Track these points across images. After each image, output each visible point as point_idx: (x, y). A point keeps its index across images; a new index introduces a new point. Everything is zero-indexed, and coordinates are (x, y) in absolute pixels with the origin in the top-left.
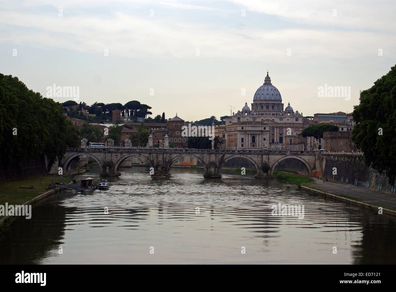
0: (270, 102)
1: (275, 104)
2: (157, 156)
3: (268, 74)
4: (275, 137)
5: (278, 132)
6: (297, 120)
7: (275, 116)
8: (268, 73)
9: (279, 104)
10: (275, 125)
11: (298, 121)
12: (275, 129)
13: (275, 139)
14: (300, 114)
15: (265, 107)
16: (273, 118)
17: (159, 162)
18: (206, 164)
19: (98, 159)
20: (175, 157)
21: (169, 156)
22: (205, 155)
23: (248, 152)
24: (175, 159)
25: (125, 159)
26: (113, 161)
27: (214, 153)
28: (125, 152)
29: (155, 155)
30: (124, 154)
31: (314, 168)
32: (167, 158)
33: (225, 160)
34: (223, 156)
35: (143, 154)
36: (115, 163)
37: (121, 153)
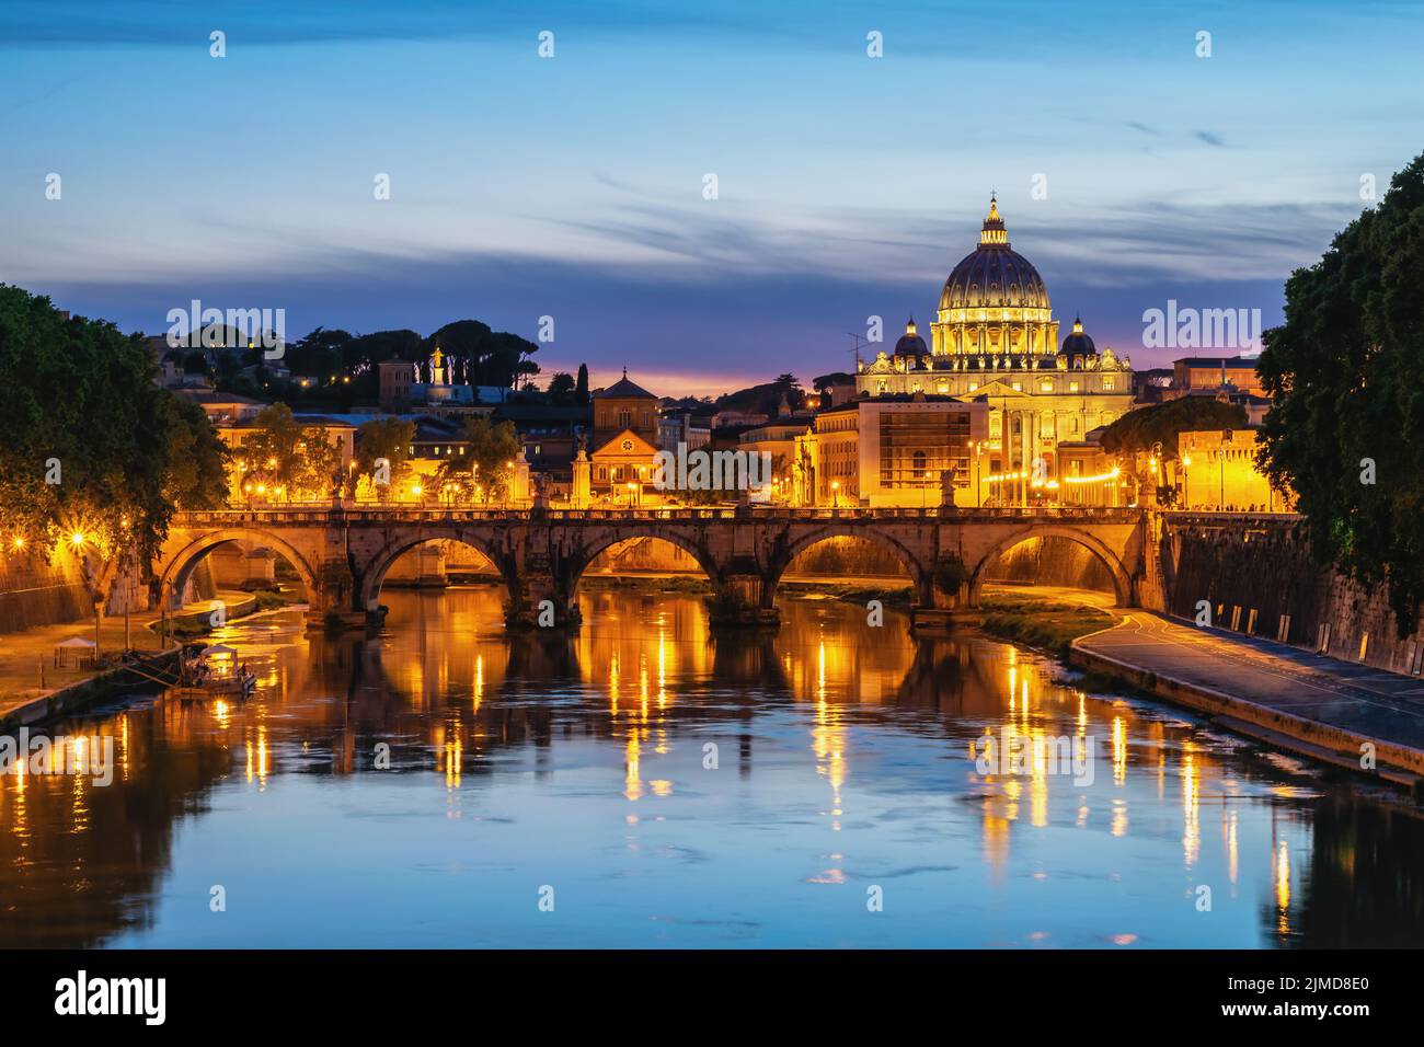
3: (995, 208)
17: (534, 560)
18: (718, 566)
19: (297, 554)
20: (597, 540)
21: (573, 538)
22: (710, 529)
23: (878, 513)
24: (595, 549)
25: (403, 550)
26: (356, 561)
27: (750, 523)
28: (400, 524)
29: (517, 534)
30: (399, 532)
31: (1140, 574)
32: (567, 543)
33: (793, 546)
34: (784, 532)
35: (471, 531)
36: (363, 567)
37: (387, 528)
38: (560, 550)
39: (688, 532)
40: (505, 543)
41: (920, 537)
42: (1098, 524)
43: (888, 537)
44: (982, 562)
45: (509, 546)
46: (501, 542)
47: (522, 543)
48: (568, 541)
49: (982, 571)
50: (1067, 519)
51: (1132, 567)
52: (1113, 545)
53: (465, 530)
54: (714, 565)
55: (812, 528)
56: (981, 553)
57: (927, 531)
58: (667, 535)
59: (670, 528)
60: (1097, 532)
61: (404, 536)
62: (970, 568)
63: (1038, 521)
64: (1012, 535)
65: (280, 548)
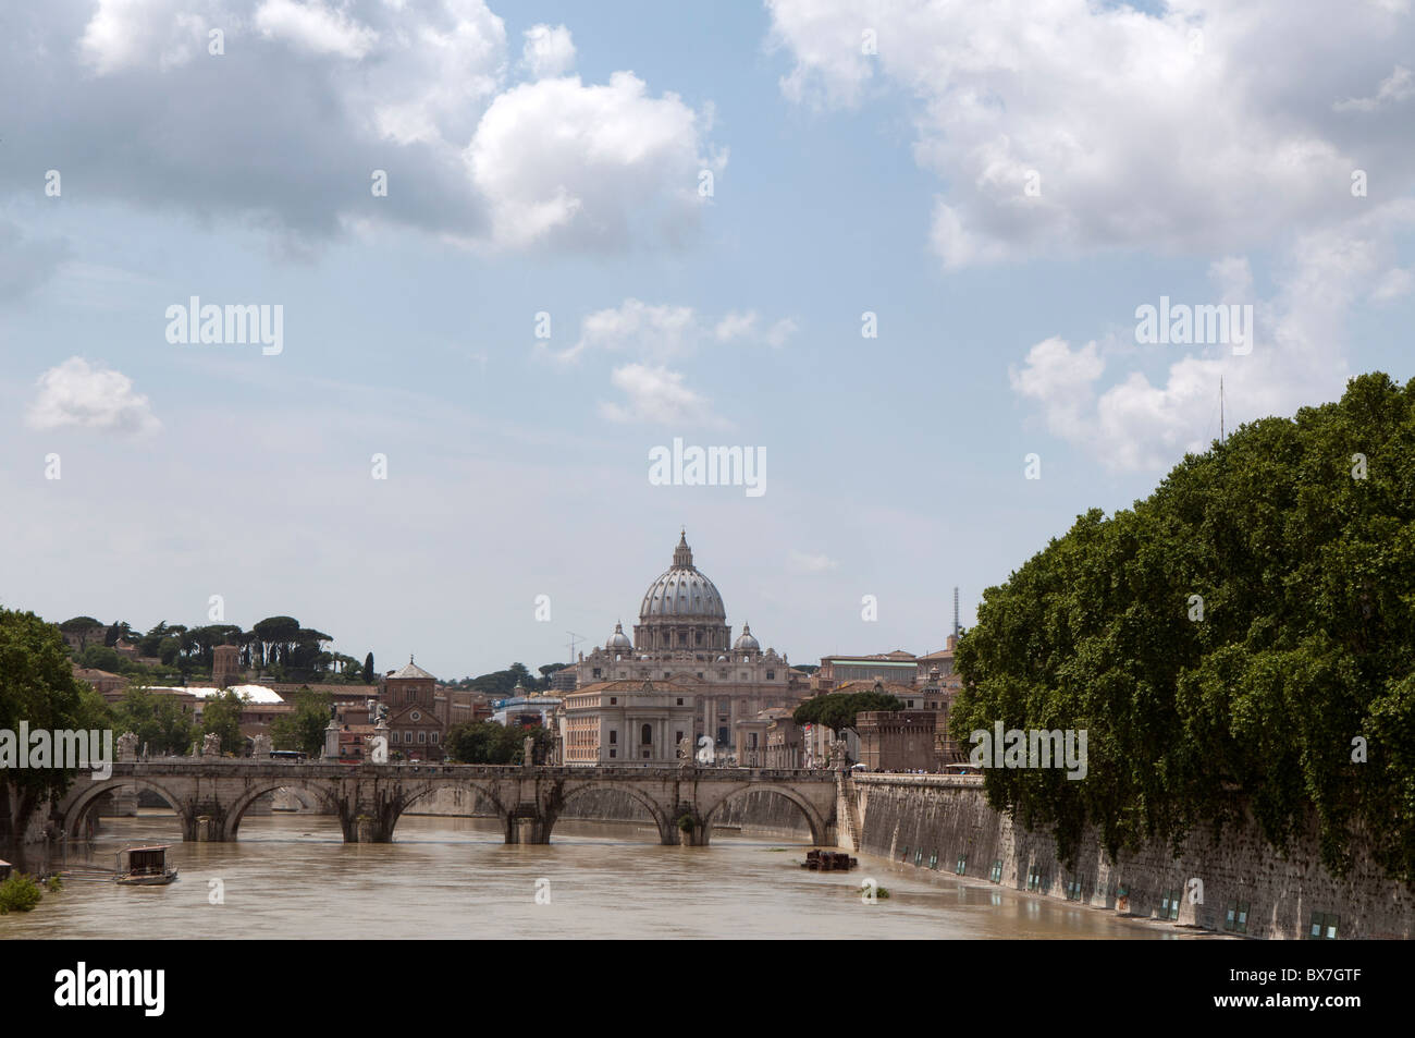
0: (691, 621)
1: (704, 627)
2: (359, 786)
3: (683, 538)
4: (706, 727)
5: (714, 713)
6: (771, 676)
7: (706, 663)
8: (683, 534)
9: (716, 627)
10: (705, 691)
11: (773, 678)
12: (707, 702)
14: (781, 656)
15: (674, 638)
16: (701, 670)
17: (363, 804)
18: (508, 810)
19: (173, 797)
20: (413, 790)
21: (394, 787)
22: (504, 783)
23: (633, 773)
24: (410, 797)
25: (259, 795)
26: (222, 804)
27: (532, 778)
28: (258, 775)
29: (350, 783)
30: (257, 781)
31: (832, 821)
32: (389, 791)
33: (566, 796)
34: (560, 785)
35: (314, 781)
36: (227, 809)
37: (247, 778)
38: (384, 796)
39: (484, 784)
40: (341, 790)
41: (664, 791)
42: (801, 782)
43: (640, 790)
44: (711, 811)
45: (344, 793)
46: (337, 790)
47: (354, 792)
48: (391, 790)
49: (712, 818)
50: (777, 778)
51: (826, 816)
52: (812, 799)
53: (309, 781)
54: (503, 810)
55: (581, 783)
56: (712, 805)
57: (670, 785)
58: (468, 786)
59: (471, 781)
60: (800, 788)
61: (261, 785)
62: (702, 816)
63: (754, 780)
64: (735, 791)
65: (161, 792)
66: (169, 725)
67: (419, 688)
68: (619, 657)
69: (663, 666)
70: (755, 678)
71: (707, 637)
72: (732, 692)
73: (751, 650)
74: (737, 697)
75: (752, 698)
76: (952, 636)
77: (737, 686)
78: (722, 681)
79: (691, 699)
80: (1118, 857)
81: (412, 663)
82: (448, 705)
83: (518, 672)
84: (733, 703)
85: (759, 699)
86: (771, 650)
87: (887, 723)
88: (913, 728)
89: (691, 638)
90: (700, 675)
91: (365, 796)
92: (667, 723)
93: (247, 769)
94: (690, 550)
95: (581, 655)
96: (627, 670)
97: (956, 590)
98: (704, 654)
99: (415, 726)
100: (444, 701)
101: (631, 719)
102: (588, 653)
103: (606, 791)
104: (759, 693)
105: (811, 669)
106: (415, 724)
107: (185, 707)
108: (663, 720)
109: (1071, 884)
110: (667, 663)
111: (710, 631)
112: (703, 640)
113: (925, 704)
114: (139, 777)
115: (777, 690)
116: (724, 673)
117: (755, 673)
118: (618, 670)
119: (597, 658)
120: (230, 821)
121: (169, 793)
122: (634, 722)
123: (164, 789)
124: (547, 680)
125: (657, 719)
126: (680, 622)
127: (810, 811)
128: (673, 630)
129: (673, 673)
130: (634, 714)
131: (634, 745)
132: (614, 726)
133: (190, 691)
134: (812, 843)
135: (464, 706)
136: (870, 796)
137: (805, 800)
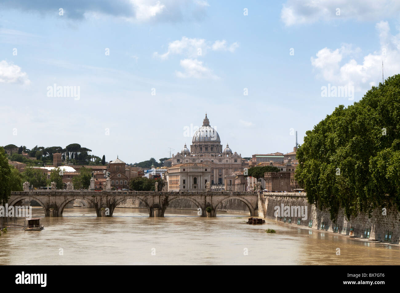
0: (209, 143)
1: (213, 145)
2: (101, 199)
3: (206, 116)
4: (215, 178)
5: (217, 174)
6: (236, 161)
7: (214, 157)
8: (206, 115)
9: (218, 145)
10: (214, 166)
11: (236, 162)
12: (215, 170)
13: (215, 180)
14: (239, 155)
15: (204, 149)
16: (212, 159)
17: (103, 204)
18: (150, 206)
19: (42, 202)
20: (119, 200)
21: (113, 199)
22: (149, 197)
23: (191, 193)
24: (118, 202)
25: (69, 202)
26: (57, 205)
27: (158, 195)
28: (69, 195)
29: (98, 198)
30: (68, 197)
31: (257, 208)
32: (111, 200)
33: (169, 201)
34: (167, 198)
35: (87, 197)
36: (59, 206)
37: (65, 196)
38: (110, 202)
39: (142, 198)
41: (201, 199)
42: (246, 196)
43: (193, 199)
44: (217, 206)
45: (97, 201)
46: (94, 200)
47: (100, 200)
49: (217, 208)
50: (238, 194)
51: (254, 206)
52: (250, 201)
53: (85, 197)
54: (149, 206)
55: (174, 197)
56: (217, 203)
57: (203, 197)
58: (137, 198)
59: (138, 196)
60: (246, 198)
61: (70, 198)
62: (214, 207)
63: (231, 195)
64: (225, 199)
65: (38, 201)
66: (40, 179)
67: (120, 166)
68: (186, 156)
69: (200, 158)
70: (231, 162)
71: (215, 149)
72: (223, 167)
73: (229, 153)
74: (224, 168)
75: (229, 168)
76: (295, 147)
77: (225, 164)
78: (219, 163)
79: (210, 169)
80: (350, 218)
81: (118, 158)
82: (130, 172)
83: (153, 161)
84: (223, 170)
85: (232, 169)
86: (236, 153)
87: (274, 176)
88: (283, 177)
89: (209, 149)
90: (212, 161)
91: (103, 202)
92: (202, 177)
93: (65, 193)
94: (208, 120)
95: (173, 155)
96: (188, 160)
97: (297, 132)
98: (214, 154)
99: (119, 179)
100: (128, 171)
101: (190, 176)
102: (175, 154)
103: (182, 199)
104: (232, 167)
105: (249, 159)
106: (119, 178)
107: (44, 173)
108: (200, 176)
109: (335, 227)
110: (201, 157)
111: (215, 147)
112: (213, 150)
113: (287, 169)
114: (30, 196)
115: (238, 166)
116: (220, 160)
117: (231, 160)
118: (186, 160)
119: (178, 156)
120: (60, 210)
121: (40, 201)
122: (191, 177)
123: (39, 200)
124: (162, 163)
125: (199, 176)
126: (206, 144)
127: (249, 205)
128: (203, 146)
129: (203, 160)
130: (191, 174)
131: (191, 184)
132: (184, 178)
133: (46, 168)
134: (250, 215)
135: (135, 172)
136: (269, 200)
137: (248, 201)
